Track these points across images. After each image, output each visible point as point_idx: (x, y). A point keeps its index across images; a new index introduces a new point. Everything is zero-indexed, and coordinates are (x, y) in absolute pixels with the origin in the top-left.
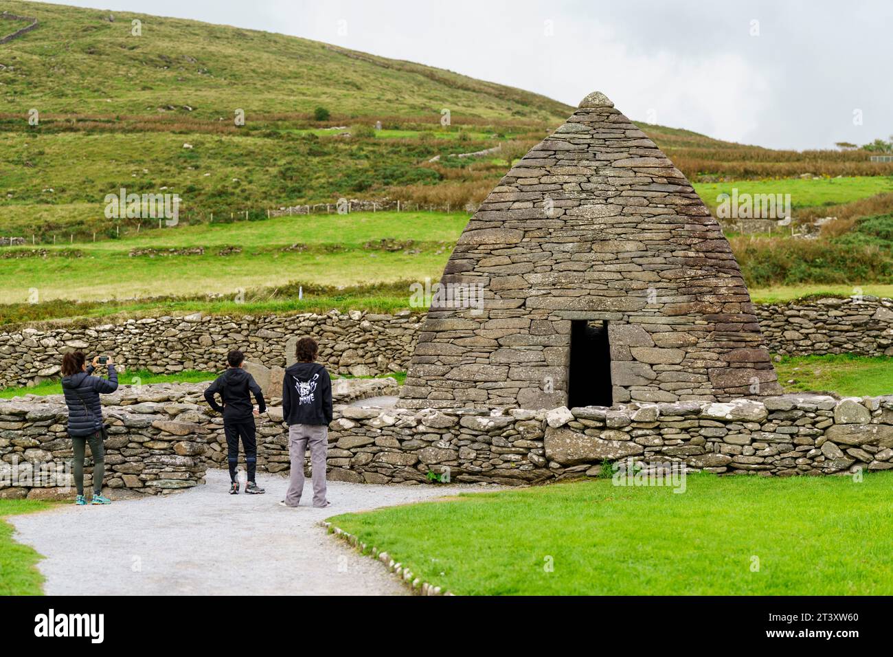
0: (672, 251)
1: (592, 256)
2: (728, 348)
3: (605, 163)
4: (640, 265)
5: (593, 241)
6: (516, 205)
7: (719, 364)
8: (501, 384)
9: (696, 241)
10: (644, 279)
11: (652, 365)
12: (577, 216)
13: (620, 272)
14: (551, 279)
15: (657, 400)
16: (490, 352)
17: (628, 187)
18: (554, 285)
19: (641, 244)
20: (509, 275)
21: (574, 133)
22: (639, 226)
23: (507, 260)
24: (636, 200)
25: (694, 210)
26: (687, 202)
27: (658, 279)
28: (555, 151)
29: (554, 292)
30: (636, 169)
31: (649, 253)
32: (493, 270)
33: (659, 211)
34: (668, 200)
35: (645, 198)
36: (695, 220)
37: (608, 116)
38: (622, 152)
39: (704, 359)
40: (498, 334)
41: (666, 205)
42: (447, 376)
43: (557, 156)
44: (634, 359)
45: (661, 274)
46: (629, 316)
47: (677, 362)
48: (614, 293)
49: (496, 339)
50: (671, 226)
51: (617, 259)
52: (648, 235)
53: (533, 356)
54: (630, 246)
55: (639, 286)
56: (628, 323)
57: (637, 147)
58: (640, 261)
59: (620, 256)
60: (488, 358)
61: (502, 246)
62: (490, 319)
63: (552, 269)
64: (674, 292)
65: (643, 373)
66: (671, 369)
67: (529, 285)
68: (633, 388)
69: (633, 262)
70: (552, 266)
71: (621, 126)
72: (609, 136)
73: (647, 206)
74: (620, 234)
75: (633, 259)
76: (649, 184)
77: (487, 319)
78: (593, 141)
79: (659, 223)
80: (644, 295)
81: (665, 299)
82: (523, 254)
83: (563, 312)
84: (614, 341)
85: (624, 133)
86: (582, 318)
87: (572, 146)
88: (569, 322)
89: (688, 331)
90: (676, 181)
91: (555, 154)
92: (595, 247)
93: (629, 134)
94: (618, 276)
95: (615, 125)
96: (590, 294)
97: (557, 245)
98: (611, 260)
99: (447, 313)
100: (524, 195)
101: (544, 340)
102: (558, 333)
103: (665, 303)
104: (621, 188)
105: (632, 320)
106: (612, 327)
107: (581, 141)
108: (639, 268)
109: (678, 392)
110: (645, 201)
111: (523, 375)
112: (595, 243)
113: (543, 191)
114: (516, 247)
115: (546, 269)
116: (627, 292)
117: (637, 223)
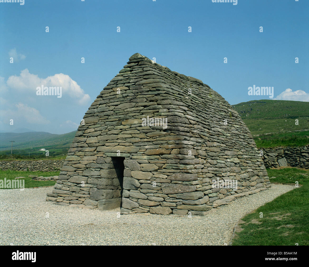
1: (121, 127)
2: (171, 173)
3: (133, 83)
4: (139, 130)
5: (123, 120)
6: (100, 106)
7: (167, 181)
8: (84, 185)
10: (139, 137)
11: (139, 180)
12: (118, 109)
13: (131, 134)
14: (106, 138)
15: (139, 198)
16: (83, 171)
17: (139, 94)
18: (107, 141)
20: (93, 137)
21: (125, 72)
22: (142, 111)
23: (93, 130)
24: (141, 99)
25: (164, 102)
26: (162, 98)
27: (145, 137)
28: (117, 81)
29: (107, 144)
30: (144, 85)
32: (87, 135)
33: (150, 104)
34: (154, 98)
35: (145, 98)
36: (164, 107)
37: (138, 63)
38: (140, 78)
39: (160, 178)
40: (86, 162)
41: (153, 101)
42: (69, 180)
43: (117, 83)
44: (132, 177)
45: (147, 134)
46: (132, 155)
47: (148, 179)
48: (127, 144)
49: (86, 165)
50: (154, 111)
51: (131, 128)
52: (144, 116)
53: (96, 173)
54: (136, 122)
55: (137, 141)
56: (131, 159)
57: (147, 75)
58: (139, 128)
59: (132, 126)
60: (82, 173)
61: (92, 124)
62: (85, 156)
63: (107, 134)
64: (151, 143)
65: (134, 184)
66: (146, 182)
67: (98, 141)
68: (131, 191)
69: (136, 129)
70: (107, 132)
71: (142, 66)
72: (137, 71)
73: (146, 102)
74: (133, 116)
75: (137, 128)
76: (148, 91)
77: (84, 156)
78: (131, 75)
79: (149, 109)
80: (139, 145)
81: (147, 147)
82: (98, 127)
83: (108, 153)
84: (125, 167)
85: (143, 69)
86: (114, 156)
87: (123, 78)
88: (110, 158)
89: (155, 163)
90: (159, 88)
91: (117, 82)
92: (123, 123)
93: (145, 69)
94: (130, 136)
95: (140, 66)
96: (119, 145)
97: (110, 123)
98: (128, 128)
99: (72, 153)
100: (103, 102)
101: (100, 166)
102: (106, 163)
103: (147, 149)
104: (136, 94)
105: (133, 157)
106: (125, 161)
107: (126, 75)
108: (139, 132)
109: (147, 194)
110: (145, 100)
111: (92, 182)
112: (123, 121)
113: (110, 99)
114: (97, 124)
115: (105, 133)
116: (133, 144)
117: (141, 110)
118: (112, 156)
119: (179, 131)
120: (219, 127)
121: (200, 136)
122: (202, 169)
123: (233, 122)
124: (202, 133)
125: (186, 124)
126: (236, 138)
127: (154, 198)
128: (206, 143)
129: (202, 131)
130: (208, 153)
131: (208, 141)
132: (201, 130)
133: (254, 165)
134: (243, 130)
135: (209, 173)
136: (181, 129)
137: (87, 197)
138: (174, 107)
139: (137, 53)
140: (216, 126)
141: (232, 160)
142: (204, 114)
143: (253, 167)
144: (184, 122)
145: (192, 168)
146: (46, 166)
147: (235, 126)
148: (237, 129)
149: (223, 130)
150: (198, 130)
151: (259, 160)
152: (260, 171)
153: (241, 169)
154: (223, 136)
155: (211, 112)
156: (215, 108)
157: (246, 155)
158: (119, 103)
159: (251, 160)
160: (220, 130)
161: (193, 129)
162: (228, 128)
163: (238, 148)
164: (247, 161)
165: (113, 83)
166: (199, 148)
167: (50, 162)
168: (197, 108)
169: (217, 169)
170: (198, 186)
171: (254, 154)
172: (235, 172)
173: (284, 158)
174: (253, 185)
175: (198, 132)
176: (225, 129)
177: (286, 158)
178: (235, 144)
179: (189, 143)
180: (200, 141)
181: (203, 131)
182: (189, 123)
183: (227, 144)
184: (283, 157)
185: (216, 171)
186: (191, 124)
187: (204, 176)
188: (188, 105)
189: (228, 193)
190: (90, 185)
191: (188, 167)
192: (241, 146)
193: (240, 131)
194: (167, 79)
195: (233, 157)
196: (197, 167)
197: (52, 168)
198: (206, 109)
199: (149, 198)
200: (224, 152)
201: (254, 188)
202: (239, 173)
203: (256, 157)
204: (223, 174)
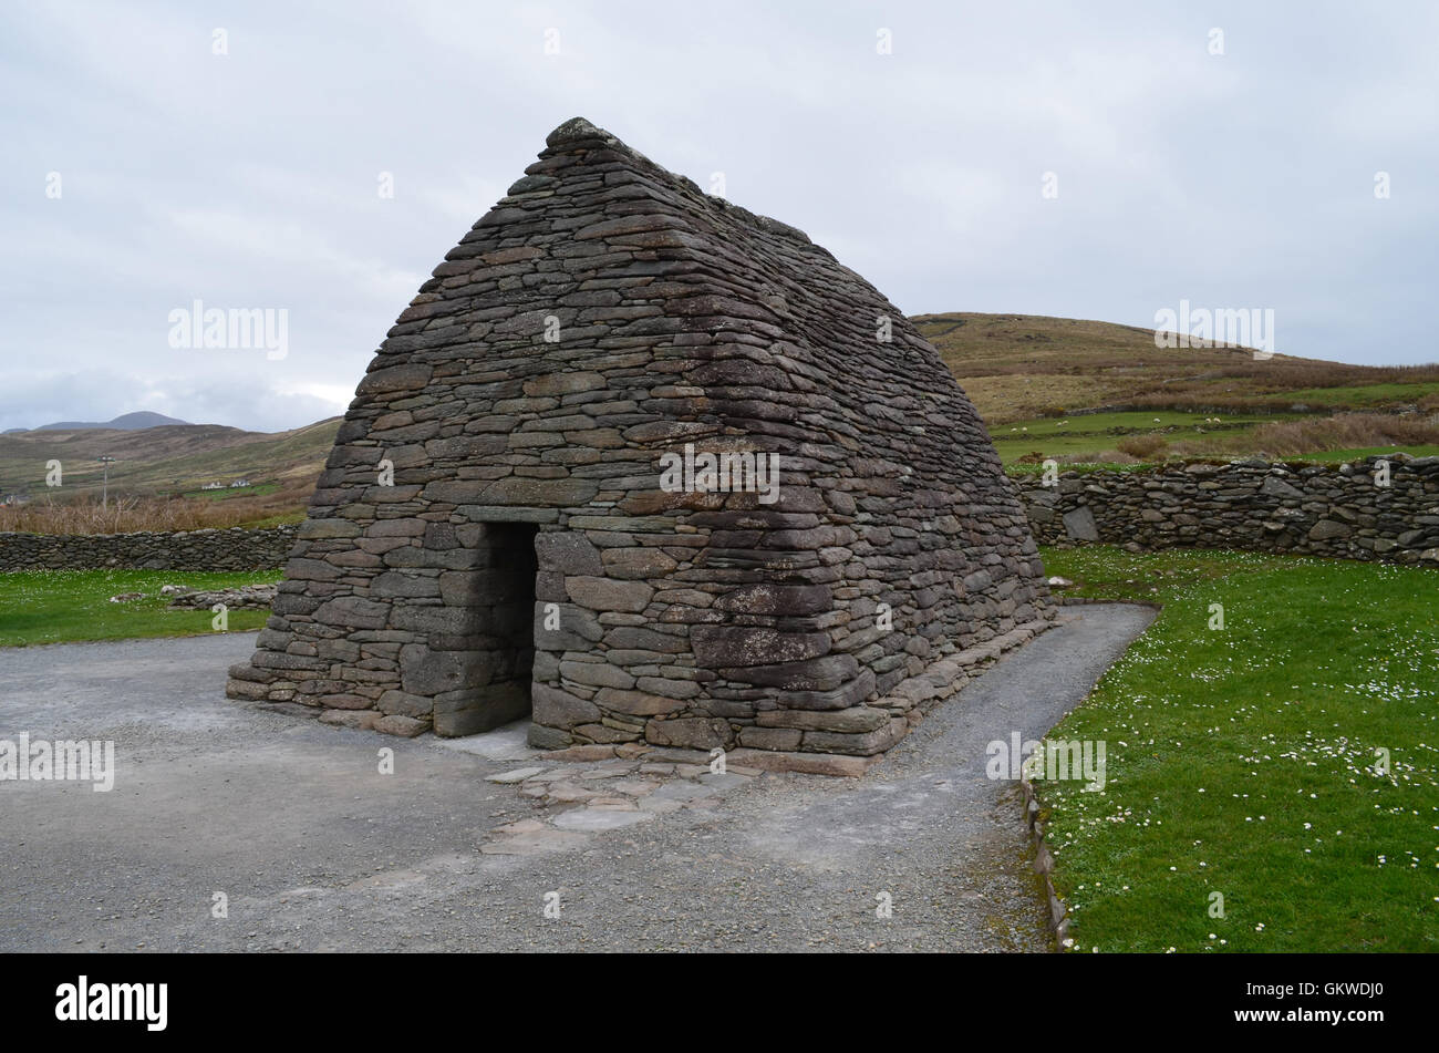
0: (650, 387)
1: (521, 403)
2: (732, 583)
3: (564, 234)
4: (594, 417)
5: (528, 375)
6: (435, 323)
7: (711, 617)
8: (378, 635)
9: (689, 364)
10: (595, 444)
11: (599, 612)
12: (508, 333)
13: (562, 432)
14: (459, 449)
15: (601, 684)
16: (371, 578)
17: (592, 273)
18: (464, 458)
19: (598, 377)
20: (407, 443)
21: (530, 191)
22: (602, 343)
23: (406, 417)
24: (600, 295)
25: (692, 306)
26: (682, 289)
27: (621, 442)
28: (501, 225)
29: (463, 472)
30: (608, 240)
31: (611, 394)
32: (384, 435)
33: (637, 311)
34: (652, 290)
35: (616, 290)
36: (694, 325)
37: (584, 155)
38: (593, 212)
39: (684, 605)
40: (383, 545)
41: (648, 299)
42: (315, 616)
43: (502, 234)
44: (569, 601)
45: (627, 432)
46: (570, 515)
47: (637, 609)
48: (547, 471)
49: (382, 555)
50: (653, 339)
51: (560, 407)
52: (612, 359)
53: (425, 586)
54: (581, 382)
55: (588, 458)
56: (567, 529)
57: (618, 199)
58: (591, 408)
59: (566, 400)
60: (368, 587)
61: (402, 394)
62: (378, 519)
63: (464, 431)
64: (645, 468)
65: (578, 628)
66: (628, 622)
67: (430, 461)
68: (567, 655)
69: (582, 412)
70: (464, 425)
71: (598, 167)
72: (579, 187)
73: (619, 304)
74: (568, 361)
75: (584, 407)
76: (626, 264)
77: (372, 521)
78: (553, 200)
79: (634, 335)
80: (594, 474)
81: (627, 482)
82: (429, 405)
83: (471, 508)
84: (541, 563)
85: (603, 179)
86: (496, 518)
87: (524, 214)
88: (479, 526)
89: (662, 547)
90: (671, 252)
91: (499, 232)
92: (528, 387)
93: (610, 178)
94: (558, 439)
95: (591, 169)
96: (512, 474)
97: (475, 387)
98: (549, 410)
99: (326, 510)
100: (445, 306)
101: (439, 558)
102: (462, 546)
103: (627, 491)
104: (580, 277)
105: (572, 522)
106: (539, 537)
107: (537, 203)
108: (591, 423)
109: (635, 670)
110: (615, 296)
111: (408, 621)
112: (528, 380)
113: (472, 296)
114: (421, 394)
115: (456, 430)
116: (569, 469)
117: (598, 338)
118: (487, 517)
119: (757, 417)
120: (887, 401)
121: (830, 435)
122: (848, 562)
123: (926, 382)
124: (837, 425)
125: (778, 389)
126: (943, 442)
127: (661, 685)
128: (852, 462)
129: (835, 419)
130: (863, 503)
131: (860, 455)
132: (832, 414)
133: (1005, 539)
134: (962, 411)
135: (868, 577)
136: (766, 408)
137: (391, 682)
138: (732, 322)
139: (578, 119)
140: (875, 397)
141: (937, 524)
142: (835, 353)
143: (1002, 548)
144: (774, 384)
145: (812, 563)
146: (227, 550)
147: (933, 396)
148: (943, 408)
149: (900, 414)
150: (823, 412)
151: (1018, 520)
152: (1023, 561)
153: (967, 555)
154: (902, 435)
155: (853, 344)
156: (864, 331)
157: (979, 503)
158: (508, 310)
159: (994, 521)
160: (891, 412)
161: (806, 409)
162: (915, 406)
163: (954, 477)
164: (985, 527)
165: (482, 233)
166: (829, 482)
167: (239, 534)
168: (808, 330)
169: (893, 561)
170: (837, 634)
171: (1000, 500)
172: (949, 567)
173: (1085, 508)
174: (1005, 613)
175: (825, 422)
176: (907, 409)
177: (1091, 508)
178: (944, 464)
179: (797, 466)
180: (833, 455)
181: (839, 416)
182: (789, 386)
183: (917, 464)
184: (1079, 506)
185: (890, 569)
186: (796, 389)
187: (855, 591)
188: (777, 315)
189: (936, 652)
190: (401, 635)
191: (800, 558)
192: (960, 471)
193: (951, 415)
194: (698, 217)
195: (938, 512)
196: (830, 559)
197: (248, 557)
198: (836, 333)
199: (641, 682)
200: (910, 494)
201: (1011, 622)
202: (961, 572)
203: (1006, 508)
204: (913, 580)
